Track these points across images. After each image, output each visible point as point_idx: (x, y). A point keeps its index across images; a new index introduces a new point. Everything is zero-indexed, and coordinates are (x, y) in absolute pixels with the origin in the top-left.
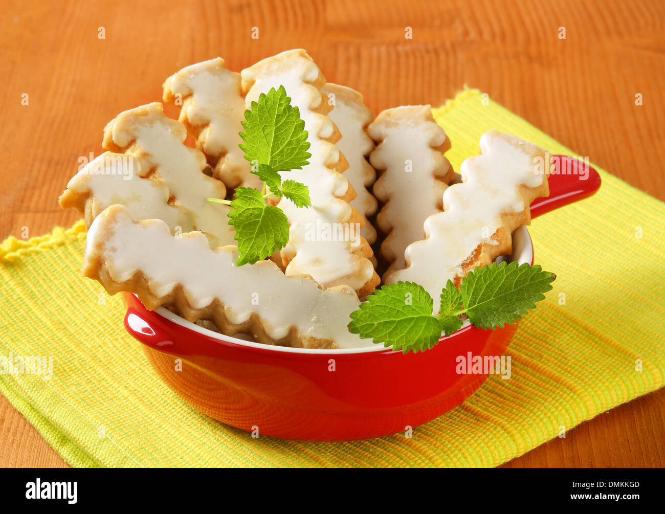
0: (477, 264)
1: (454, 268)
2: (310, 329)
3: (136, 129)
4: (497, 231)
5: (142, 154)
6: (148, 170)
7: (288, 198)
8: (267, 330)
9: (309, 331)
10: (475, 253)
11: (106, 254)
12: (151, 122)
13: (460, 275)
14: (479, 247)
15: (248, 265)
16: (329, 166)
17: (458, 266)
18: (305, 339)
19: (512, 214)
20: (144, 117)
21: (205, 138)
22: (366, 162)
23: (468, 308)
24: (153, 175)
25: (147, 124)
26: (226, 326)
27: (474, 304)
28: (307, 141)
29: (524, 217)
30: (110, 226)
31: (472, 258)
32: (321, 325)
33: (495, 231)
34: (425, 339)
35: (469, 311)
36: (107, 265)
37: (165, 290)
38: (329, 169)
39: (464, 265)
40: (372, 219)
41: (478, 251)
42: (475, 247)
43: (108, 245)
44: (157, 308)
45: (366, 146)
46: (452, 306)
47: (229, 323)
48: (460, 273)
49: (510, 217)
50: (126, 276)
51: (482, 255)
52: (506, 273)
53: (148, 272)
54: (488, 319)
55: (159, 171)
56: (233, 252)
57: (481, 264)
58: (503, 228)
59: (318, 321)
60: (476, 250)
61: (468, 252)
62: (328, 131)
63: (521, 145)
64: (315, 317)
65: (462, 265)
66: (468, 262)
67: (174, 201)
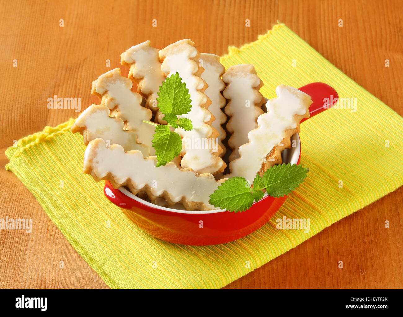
0: (273, 156)
1: (262, 159)
2: (192, 197)
3: (107, 86)
4: (283, 139)
5: (110, 99)
6: (114, 107)
7: (181, 128)
8: (171, 199)
9: (191, 199)
10: (272, 151)
11: (94, 165)
12: (115, 81)
13: (265, 163)
14: (275, 147)
15: (162, 166)
16: (202, 106)
17: (264, 158)
18: (189, 203)
19: (291, 130)
20: (111, 78)
21: (141, 86)
22: (221, 95)
23: (267, 185)
24: (116, 109)
25: (113, 82)
26: (152, 196)
27: (270, 184)
28: (190, 99)
29: (297, 130)
30: (95, 150)
31: (271, 154)
32: (197, 195)
33: (282, 140)
34: (245, 205)
35: (267, 187)
36: (94, 170)
37: (122, 181)
38: (202, 108)
39: (267, 157)
40: (224, 126)
41: (274, 150)
42: (273, 148)
43: (95, 160)
44: (119, 187)
45: (221, 87)
46: (259, 186)
47: (153, 196)
48: (265, 161)
49: (289, 131)
50: (104, 175)
51: (275, 152)
52: (285, 169)
53: (114, 173)
54: (276, 192)
55: (119, 107)
56: (155, 160)
57: (275, 156)
58: (286, 138)
59: (195, 193)
60: (273, 149)
61: (269, 151)
62: (201, 86)
63: (296, 93)
64: (194, 191)
65: (266, 157)
66: (269, 155)
67: (127, 123)
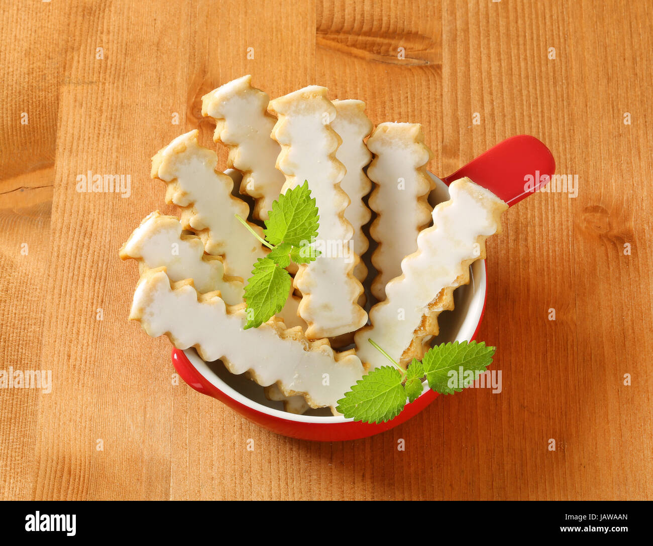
0: (441, 305)
1: (422, 308)
3: (176, 170)
4: (458, 278)
6: (187, 204)
10: (439, 295)
11: (146, 317)
12: (189, 158)
13: (426, 315)
14: (443, 290)
17: (425, 307)
20: (183, 154)
21: (234, 159)
24: (192, 208)
25: (186, 161)
27: (433, 370)
31: (436, 300)
33: (456, 278)
35: (429, 374)
39: (431, 305)
41: (441, 293)
42: (440, 290)
48: (427, 312)
51: (444, 297)
52: (458, 349)
54: (442, 384)
57: (444, 305)
58: (462, 275)
60: (440, 293)
61: (433, 296)
65: (429, 305)
66: (433, 302)
67: (208, 232)
